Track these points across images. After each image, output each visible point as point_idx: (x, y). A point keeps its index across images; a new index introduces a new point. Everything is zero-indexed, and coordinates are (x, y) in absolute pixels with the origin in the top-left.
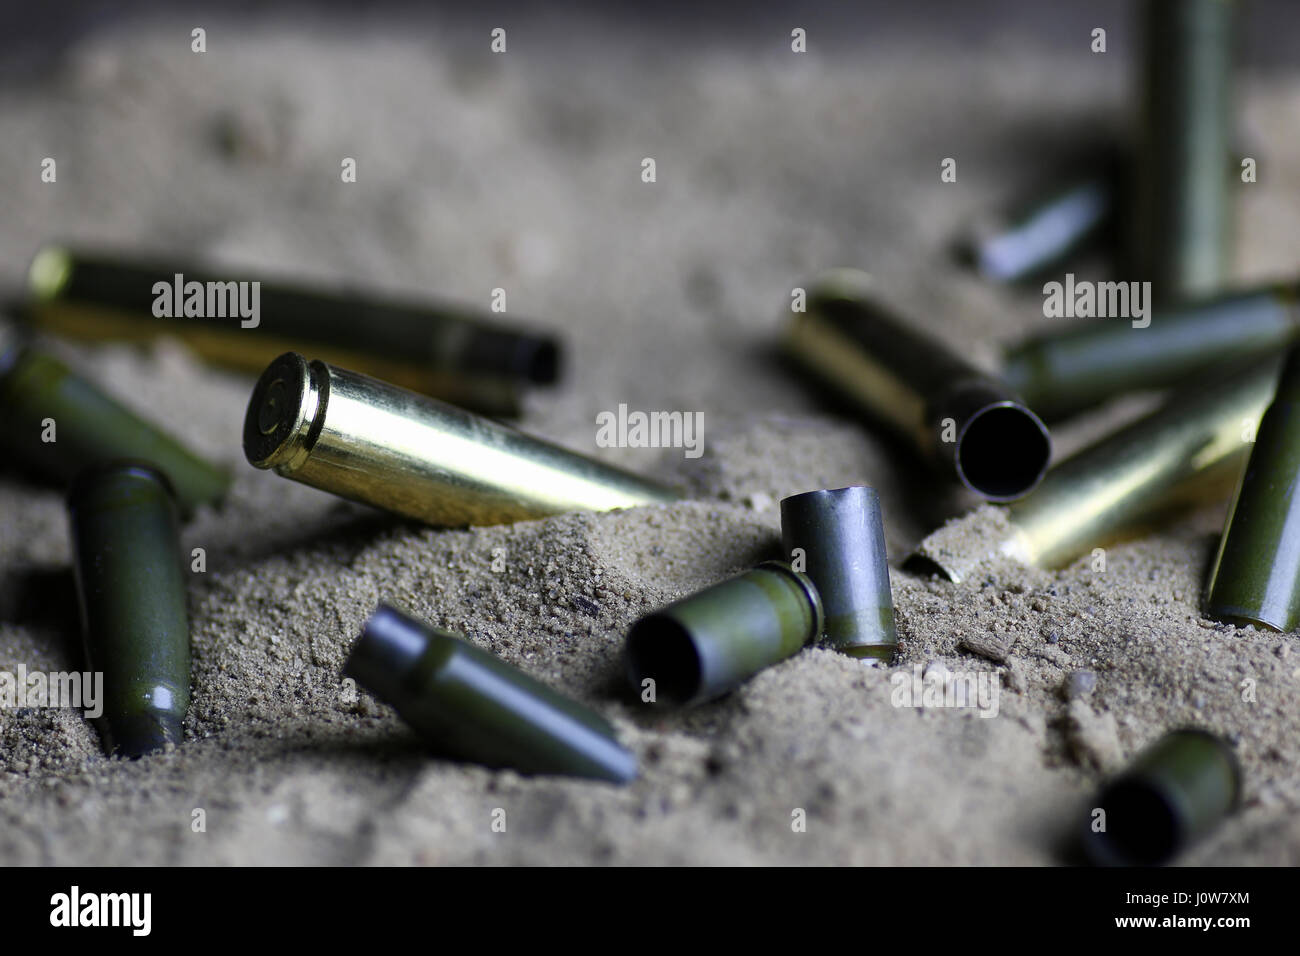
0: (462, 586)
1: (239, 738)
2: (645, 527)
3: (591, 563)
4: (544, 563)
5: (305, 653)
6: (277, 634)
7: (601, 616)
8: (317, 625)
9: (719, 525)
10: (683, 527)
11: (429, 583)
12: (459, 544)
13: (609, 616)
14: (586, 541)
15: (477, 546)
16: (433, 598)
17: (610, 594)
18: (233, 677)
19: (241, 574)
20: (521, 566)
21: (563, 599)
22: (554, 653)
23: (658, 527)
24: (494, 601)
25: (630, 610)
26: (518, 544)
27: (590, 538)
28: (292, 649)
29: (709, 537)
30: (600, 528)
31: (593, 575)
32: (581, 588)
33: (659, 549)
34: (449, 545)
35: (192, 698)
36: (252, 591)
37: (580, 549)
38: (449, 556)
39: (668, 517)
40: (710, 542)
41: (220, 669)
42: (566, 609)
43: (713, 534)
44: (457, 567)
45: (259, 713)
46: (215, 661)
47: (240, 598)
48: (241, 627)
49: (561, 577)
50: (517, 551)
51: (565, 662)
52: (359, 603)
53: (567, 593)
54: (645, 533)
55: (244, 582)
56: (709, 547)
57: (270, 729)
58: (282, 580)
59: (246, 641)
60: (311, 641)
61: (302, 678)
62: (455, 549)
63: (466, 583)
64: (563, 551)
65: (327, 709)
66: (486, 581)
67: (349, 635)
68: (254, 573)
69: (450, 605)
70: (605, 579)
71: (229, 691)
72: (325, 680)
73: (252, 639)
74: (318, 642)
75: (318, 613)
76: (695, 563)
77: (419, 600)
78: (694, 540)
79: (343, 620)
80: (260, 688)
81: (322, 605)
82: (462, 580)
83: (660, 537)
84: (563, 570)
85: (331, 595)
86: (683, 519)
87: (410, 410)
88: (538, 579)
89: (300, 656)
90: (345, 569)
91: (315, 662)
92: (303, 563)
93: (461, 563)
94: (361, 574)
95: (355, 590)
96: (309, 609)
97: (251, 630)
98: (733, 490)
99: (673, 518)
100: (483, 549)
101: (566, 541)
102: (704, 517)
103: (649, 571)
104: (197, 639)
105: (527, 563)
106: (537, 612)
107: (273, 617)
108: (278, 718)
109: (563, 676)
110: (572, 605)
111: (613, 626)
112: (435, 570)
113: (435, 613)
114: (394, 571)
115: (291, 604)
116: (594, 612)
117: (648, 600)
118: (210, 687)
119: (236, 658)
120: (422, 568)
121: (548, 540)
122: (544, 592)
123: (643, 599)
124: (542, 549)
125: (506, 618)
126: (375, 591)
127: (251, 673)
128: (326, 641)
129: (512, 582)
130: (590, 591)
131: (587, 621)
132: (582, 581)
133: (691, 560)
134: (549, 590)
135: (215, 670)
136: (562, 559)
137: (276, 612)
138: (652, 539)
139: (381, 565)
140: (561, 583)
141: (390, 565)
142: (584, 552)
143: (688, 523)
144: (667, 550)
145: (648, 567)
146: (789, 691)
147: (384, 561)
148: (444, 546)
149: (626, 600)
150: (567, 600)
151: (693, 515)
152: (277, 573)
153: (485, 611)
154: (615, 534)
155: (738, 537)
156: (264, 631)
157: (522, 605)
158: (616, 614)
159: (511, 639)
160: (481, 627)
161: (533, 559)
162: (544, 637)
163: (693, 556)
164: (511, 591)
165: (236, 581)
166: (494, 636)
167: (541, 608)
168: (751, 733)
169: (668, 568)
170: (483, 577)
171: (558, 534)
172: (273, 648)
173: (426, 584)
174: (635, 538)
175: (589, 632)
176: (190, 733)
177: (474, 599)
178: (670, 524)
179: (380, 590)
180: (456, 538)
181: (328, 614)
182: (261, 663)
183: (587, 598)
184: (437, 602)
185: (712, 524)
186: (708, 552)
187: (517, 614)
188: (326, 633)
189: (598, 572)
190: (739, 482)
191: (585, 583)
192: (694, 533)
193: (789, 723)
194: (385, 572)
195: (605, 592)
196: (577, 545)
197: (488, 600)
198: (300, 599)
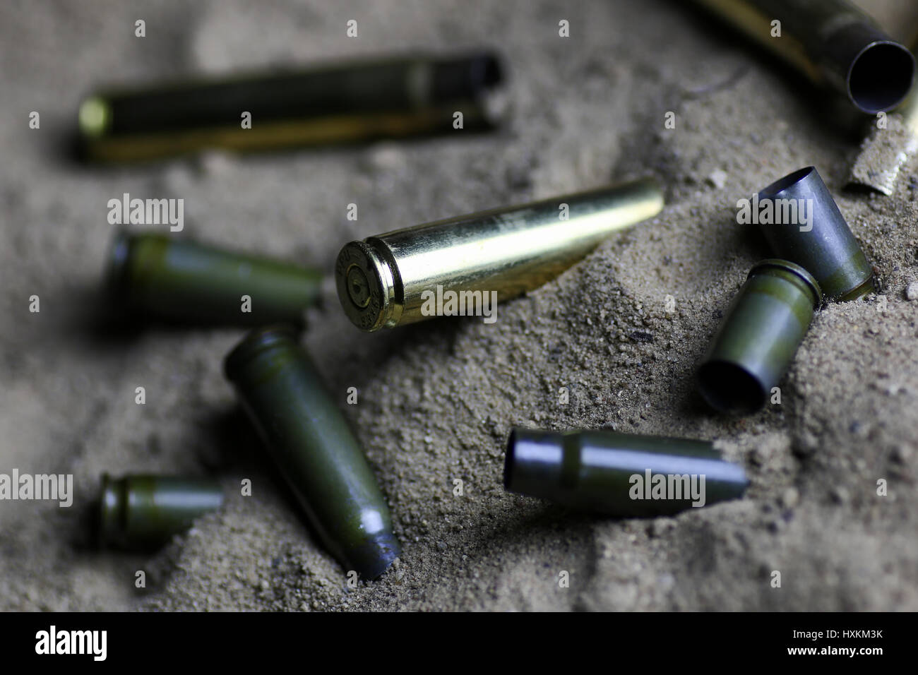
0: (543, 348)
1: (442, 538)
2: (651, 244)
3: (631, 301)
4: (596, 312)
5: (455, 442)
6: (428, 434)
7: (656, 340)
8: (453, 417)
9: (701, 218)
10: (678, 230)
11: (519, 354)
12: (525, 312)
13: (662, 338)
14: (619, 283)
15: (539, 310)
16: (527, 365)
17: (656, 321)
18: (412, 481)
19: (375, 384)
20: (580, 319)
21: (623, 337)
22: (637, 385)
23: (660, 240)
24: (572, 353)
25: (675, 328)
26: (569, 299)
27: (620, 279)
28: (444, 443)
29: (698, 230)
30: (622, 265)
31: (637, 310)
32: (632, 323)
33: (668, 258)
34: (518, 315)
35: (391, 508)
36: (391, 400)
37: (618, 293)
38: (522, 324)
39: (664, 229)
40: (701, 234)
41: (400, 478)
42: (628, 343)
43: (700, 226)
44: (532, 332)
45: (447, 510)
46: (392, 471)
47: (386, 410)
48: (398, 436)
49: (614, 319)
50: (571, 306)
51: (649, 392)
52: (476, 389)
53: (624, 331)
54: (653, 249)
55: (380, 391)
56: (701, 238)
57: (461, 522)
58: (408, 383)
59: (407, 447)
60: (454, 432)
61: (461, 464)
62: (525, 318)
63: (545, 345)
64: (607, 298)
65: (492, 485)
66: (560, 338)
67: (480, 418)
68: (384, 381)
69: (542, 367)
70: (646, 310)
71: (415, 495)
72: (478, 460)
73: (411, 444)
74: (461, 431)
75: (449, 406)
76: (698, 256)
77: (517, 370)
78: (689, 237)
79: (471, 408)
80: (436, 484)
81: (449, 399)
82: (541, 343)
83: (665, 247)
84: (612, 313)
85: (452, 388)
86: (675, 225)
87: (454, 242)
88: (597, 325)
89: (452, 446)
90: (450, 359)
91: (464, 447)
92: (415, 357)
93: (533, 328)
94: (465, 361)
95: (467, 378)
96: (442, 406)
97: (407, 437)
98: (694, 175)
99: (668, 228)
100: (545, 311)
101: (605, 289)
102: (688, 215)
103: (670, 280)
104: (370, 454)
105: (584, 315)
106: (607, 353)
107: (418, 421)
108: (462, 508)
109: (652, 404)
110: (631, 339)
111: (669, 346)
112: (517, 340)
113: (533, 377)
114: (488, 350)
115: (426, 405)
116: (650, 339)
117: (684, 315)
118: (400, 496)
119: (407, 464)
120: (508, 342)
121: (591, 291)
122: (606, 335)
123: (680, 314)
124: (589, 301)
125: (588, 365)
126: (481, 374)
127: (424, 474)
128: (466, 428)
129: (579, 333)
130: (639, 323)
131: (648, 348)
132: (630, 318)
133: (694, 255)
134: (609, 333)
135: (397, 480)
136: (608, 305)
137: (419, 416)
138: (660, 251)
139: (474, 347)
140: (616, 323)
141: (482, 346)
142: (622, 294)
143: (680, 226)
144: (674, 256)
145: (668, 278)
146: (826, 367)
147: (476, 343)
148: (513, 316)
149: (668, 320)
150: (626, 336)
151: (680, 218)
152: (403, 378)
153: (570, 364)
154: (635, 263)
155: (720, 223)
156: (418, 435)
157: (593, 348)
158: (667, 336)
159: (599, 383)
160: (573, 379)
161: (586, 311)
162: (623, 373)
163: (694, 251)
164: (581, 341)
165: (374, 392)
166: (586, 383)
167: (610, 348)
168: (814, 416)
169: (681, 269)
170: (555, 335)
171: (596, 285)
172: (430, 447)
173: (516, 355)
174: (649, 258)
175: (653, 358)
176: (403, 539)
177: (556, 356)
178: (667, 234)
179: (485, 371)
180: (520, 306)
181: (457, 405)
182: (427, 462)
183: (641, 331)
184: (531, 367)
185: (697, 219)
186: (703, 243)
187: (594, 358)
188: (463, 422)
189: (639, 307)
190: (695, 166)
191: (633, 319)
192: (687, 231)
193: (838, 398)
194: (482, 354)
195: (651, 320)
196: (614, 289)
197: (567, 353)
198: (431, 399)
